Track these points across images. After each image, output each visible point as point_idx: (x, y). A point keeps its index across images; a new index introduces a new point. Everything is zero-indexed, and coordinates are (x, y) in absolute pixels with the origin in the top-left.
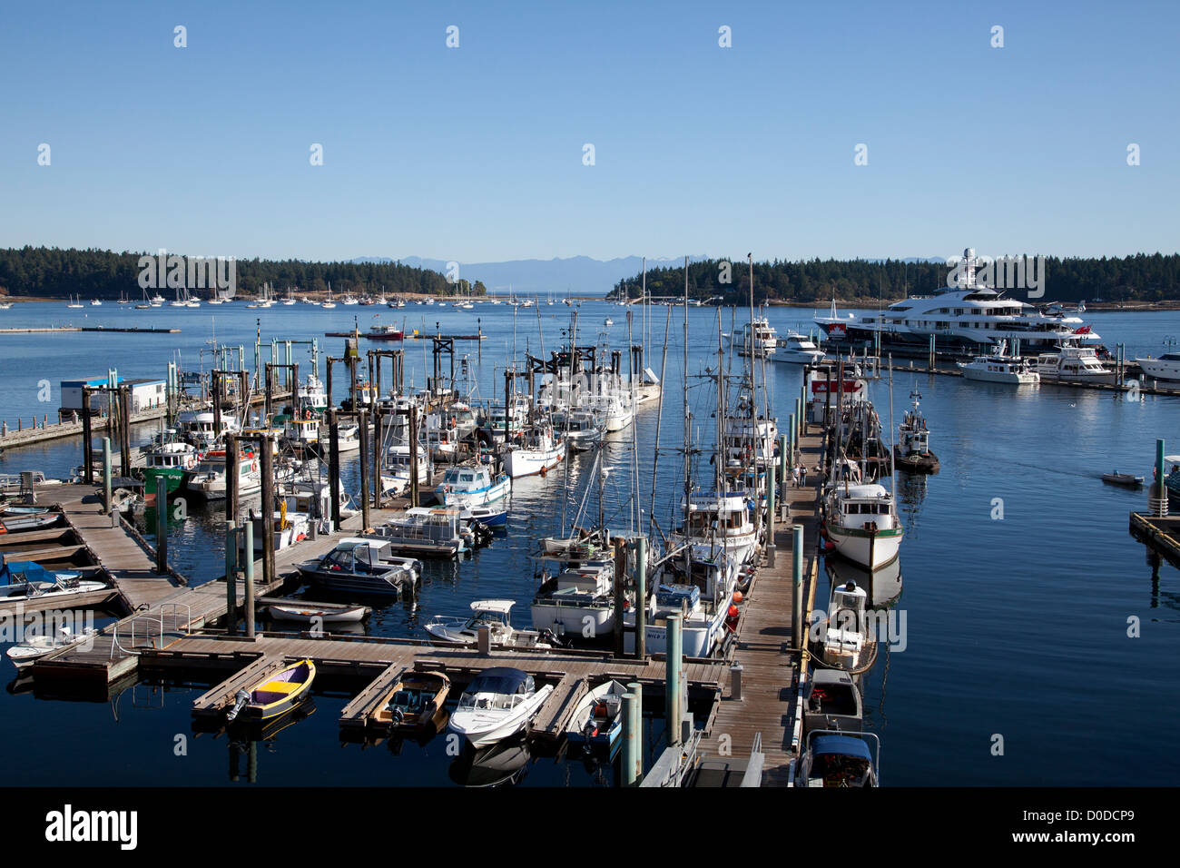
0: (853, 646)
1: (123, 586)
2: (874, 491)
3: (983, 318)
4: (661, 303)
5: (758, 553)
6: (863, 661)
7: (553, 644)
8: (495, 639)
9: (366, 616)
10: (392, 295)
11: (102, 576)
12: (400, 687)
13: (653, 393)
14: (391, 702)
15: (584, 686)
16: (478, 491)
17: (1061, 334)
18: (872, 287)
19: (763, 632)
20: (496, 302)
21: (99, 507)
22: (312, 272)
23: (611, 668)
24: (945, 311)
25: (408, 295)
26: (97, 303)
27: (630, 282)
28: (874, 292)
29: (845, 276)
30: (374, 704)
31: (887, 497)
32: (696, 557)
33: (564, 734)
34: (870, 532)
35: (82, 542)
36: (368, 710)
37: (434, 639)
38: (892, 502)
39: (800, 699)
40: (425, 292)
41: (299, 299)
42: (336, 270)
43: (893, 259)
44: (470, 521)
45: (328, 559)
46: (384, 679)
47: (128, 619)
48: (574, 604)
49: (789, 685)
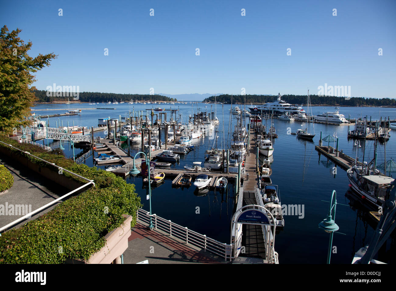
0: (268, 171)
1: (122, 158)
2: (268, 141)
3: (282, 107)
4: (214, 103)
5: (246, 153)
6: (270, 174)
7: (209, 170)
8: (198, 169)
9: (171, 165)
10: (157, 101)
11: (118, 157)
12: (182, 178)
13: (217, 122)
14: (181, 181)
15: (217, 178)
16: (187, 141)
17: (298, 111)
18: (258, 100)
19: (250, 168)
20: (179, 103)
21: (112, 144)
22: (141, 96)
23: (222, 175)
24: (275, 106)
25: (161, 101)
26: (98, 103)
27: (207, 99)
28: (258, 102)
29: (252, 98)
30: (178, 181)
31: (271, 142)
32: (236, 154)
33: (215, 186)
34: (268, 149)
35: (112, 150)
36: (177, 182)
37: (186, 169)
38: (271, 143)
39: (260, 180)
40: (164, 101)
41: (138, 102)
42: (146, 96)
43: (262, 95)
44: (187, 147)
45: (162, 154)
46: (178, 176)
47: (125, 165)
48: (213, 163)
49: (257, 178)
